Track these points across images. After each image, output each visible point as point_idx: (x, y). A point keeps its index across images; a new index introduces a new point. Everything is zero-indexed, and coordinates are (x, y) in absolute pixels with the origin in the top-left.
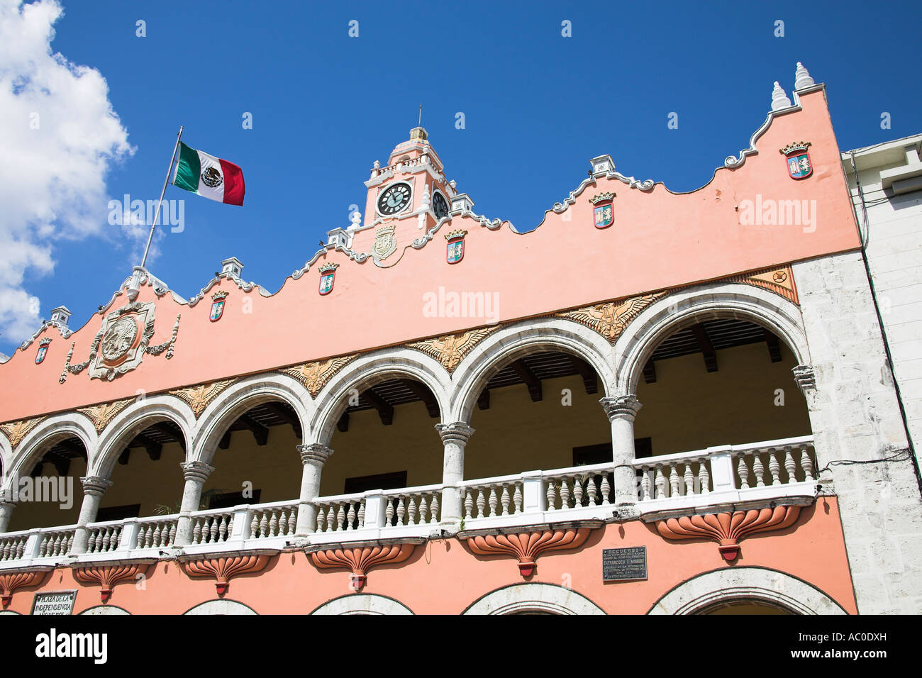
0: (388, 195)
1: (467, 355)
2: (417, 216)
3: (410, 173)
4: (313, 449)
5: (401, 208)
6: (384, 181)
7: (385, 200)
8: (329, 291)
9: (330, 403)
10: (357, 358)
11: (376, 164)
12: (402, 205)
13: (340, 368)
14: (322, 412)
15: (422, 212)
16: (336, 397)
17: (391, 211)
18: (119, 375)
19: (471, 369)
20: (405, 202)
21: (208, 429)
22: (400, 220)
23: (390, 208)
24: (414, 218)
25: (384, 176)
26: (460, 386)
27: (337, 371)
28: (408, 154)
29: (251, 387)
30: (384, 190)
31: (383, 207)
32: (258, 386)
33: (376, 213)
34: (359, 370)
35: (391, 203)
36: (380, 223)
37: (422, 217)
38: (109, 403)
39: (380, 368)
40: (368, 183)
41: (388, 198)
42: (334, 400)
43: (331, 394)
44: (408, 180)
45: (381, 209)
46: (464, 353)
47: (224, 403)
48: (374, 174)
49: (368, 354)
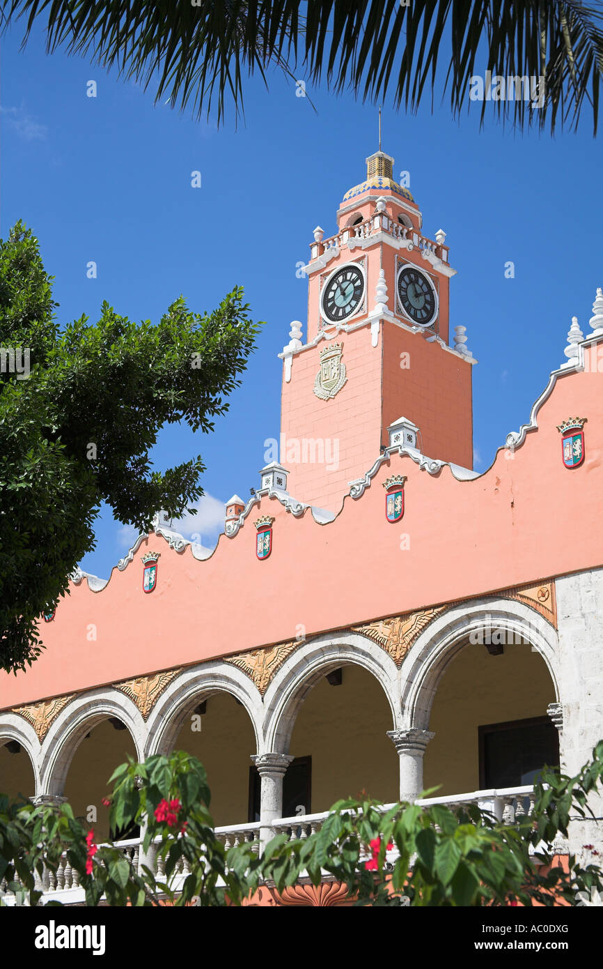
0: (335, 287)
1: (276, 674)
2: (369, 326)
3: (359, 248)
5: (353, 309)
6: (328, 264)
7: (331, 295)
8: (152, 589)
9: (162, 725)
10: (182, 673)
11: (317, 233)
12: (353, 303)
13: (167, 684)
14: (155, 736)
15: (375, 320)
16: (166, 718)
17: (340, 314)
19: (281, 689)
20: (357, 297)
21: (53, 756)
22: (349, 333)
23: (338, 308)
24: (366, 329)
25: (328, 254)
26: (271, 710)
27: (165, 688)
28: (359, 210)
29: (89, 705)
30: (329, 278)
31: (329, 308)
32: (96, 703)
33: (321, 318)
34: (184, 687)
35: (340, 301)
36: (324, 339)
37: (376, 327)
39: (204, 685)
40: (304, 269)
41: (335, 291)
42: (165, 721)
43: (161, 714)
44: (358, 260)
45: (328, 311)
46: (273, 671)
48: (315, 250)
49: (191, 668)
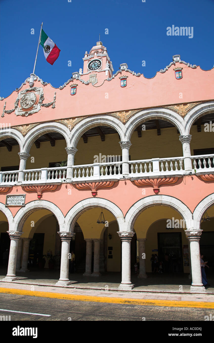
0: (92, 63)
1: (189, 112)
2: (105, 71)
3: (100, 57)
4: (127, 143)
5: (97, 68)
6: (90, 59)
7: (91, 65)
8: (125, 86)
9: (131, 127)
10: (142, 111)
11: (86, 52)
12: (98, 67)
13: (135, 114)
14: (129, 130)
15: (107, 70)
16: (134, 124)
17: (94, 69)
18: (30, 114)
19: (191, 117)
20: (99, 67)
21: (76, 135)
22: (98, 72)
23: (93, 68)
24: (104, 72)
25: (89, 57)
26: (187, 122)
27: (133, 115)
28: (98, 50)
29: (94, 120)
30: (90, 62)
31: (90, 67)
33: (88, 69)
34: (143, 115)
35: (93, 66)
36: (90, 73)
37: (107, 72)
38: (27, 125)
39: (151, 115)
40: (84, 59)
41: (92, 64)
42: (133, 125)
43: (132, 123)
44: (99, 59)
45: (90, 68)
46: (188, 111)
47: (82, 126)
48: (86, 56)
49: (146, 109)
